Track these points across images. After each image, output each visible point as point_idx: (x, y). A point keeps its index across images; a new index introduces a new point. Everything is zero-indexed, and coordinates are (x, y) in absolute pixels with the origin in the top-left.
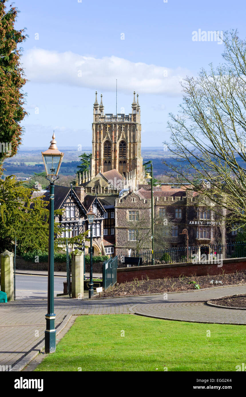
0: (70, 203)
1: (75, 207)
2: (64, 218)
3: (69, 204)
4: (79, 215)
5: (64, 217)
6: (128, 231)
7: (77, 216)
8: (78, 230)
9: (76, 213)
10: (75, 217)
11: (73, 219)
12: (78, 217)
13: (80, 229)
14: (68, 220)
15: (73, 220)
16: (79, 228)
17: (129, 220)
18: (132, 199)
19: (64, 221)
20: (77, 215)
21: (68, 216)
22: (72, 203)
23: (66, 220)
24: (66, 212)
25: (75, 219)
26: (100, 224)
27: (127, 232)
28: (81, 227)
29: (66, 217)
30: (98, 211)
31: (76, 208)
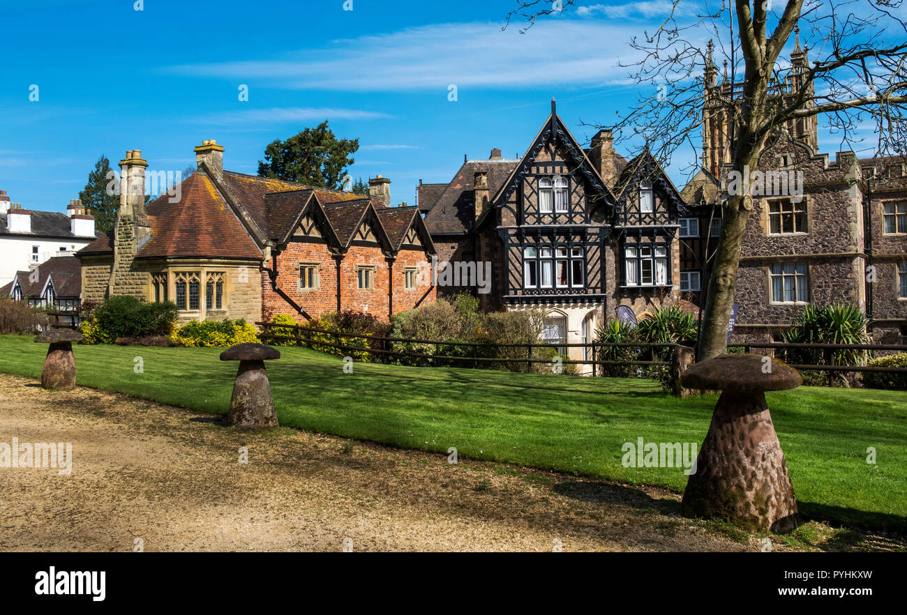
0: (553, 164)
1: (568, 177)
2: (532, 214)
3: (550, 169)
4: (584, 207)
5: (531, 210)
6: (770, 274)
7: (578, 209)
8: (585, 258)
9: (575, 199)
10: (571, 211)
11: (563, 219)
12: (580, 214)
13: (589, 255)
14: (547, 220)
15: (563, 222)
16: (586, 253)
17: (770, 234)
18: (778, 160)
19: (530, 222)
20: (578, 207)
21: (545, 209)
22: (558, 164)
23: (539, 220)
24: (538, 194)
25: (571, 220)
26: (667, 247)
27: (765, 272)
28: (595, 247)
29: (538, 212)
30: (658, 200)
31: (572, 181)
